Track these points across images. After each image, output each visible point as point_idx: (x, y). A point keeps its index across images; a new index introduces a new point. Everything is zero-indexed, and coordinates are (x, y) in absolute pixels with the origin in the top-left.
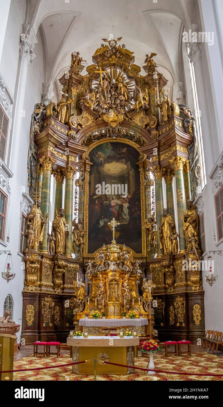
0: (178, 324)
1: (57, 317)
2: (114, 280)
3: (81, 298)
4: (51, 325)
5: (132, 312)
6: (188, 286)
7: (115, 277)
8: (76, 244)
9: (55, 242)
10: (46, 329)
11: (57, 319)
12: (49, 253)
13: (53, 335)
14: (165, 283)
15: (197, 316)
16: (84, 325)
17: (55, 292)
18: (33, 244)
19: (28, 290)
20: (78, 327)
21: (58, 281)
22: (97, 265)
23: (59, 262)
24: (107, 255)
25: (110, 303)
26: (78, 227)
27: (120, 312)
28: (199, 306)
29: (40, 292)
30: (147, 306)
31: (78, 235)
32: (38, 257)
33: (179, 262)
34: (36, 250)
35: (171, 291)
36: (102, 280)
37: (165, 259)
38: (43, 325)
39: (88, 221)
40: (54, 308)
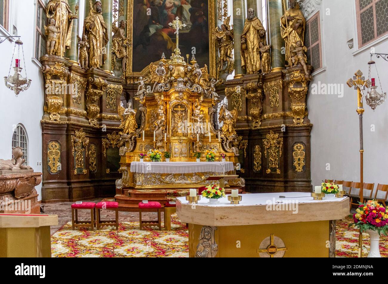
0: (269, 171)
1: (93, 160)
2: (180, 105)
3: (131, 131)
4: (85, 171)
5: (210, 152)
6: (286, 118)
7: (182, 100)
8: (117, 57)
9: (88, 49)
10: (79, 178)
11: (92, 163)
12: (80, 65)
13: (89, 187)
14: (247, 114)
15: (299, 160)
16: (139, 171)
17: (90, 124)
18: (56, 49)
19: (49, 118)
20: (127, 174)
21: (94, 108)
22: (155, 82)
23: (95, 79)
24: (168, 68)
25: (174, 138)
26: (119, 33)
27: (189, 152)
28: (301, 145)
29: (68, 122)
30: (227, 144)
31: (119, 44)
32: (64, 68)
33: (273, 83)
34: (61, 57)
35: (257, 125)
36: (162, 105)
37: (250, 80)
38: (74, 172)
39: (132, 27)
40: (89, 146)
